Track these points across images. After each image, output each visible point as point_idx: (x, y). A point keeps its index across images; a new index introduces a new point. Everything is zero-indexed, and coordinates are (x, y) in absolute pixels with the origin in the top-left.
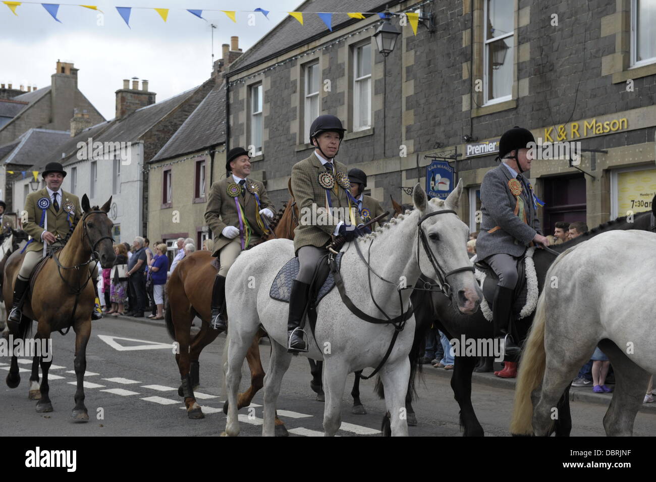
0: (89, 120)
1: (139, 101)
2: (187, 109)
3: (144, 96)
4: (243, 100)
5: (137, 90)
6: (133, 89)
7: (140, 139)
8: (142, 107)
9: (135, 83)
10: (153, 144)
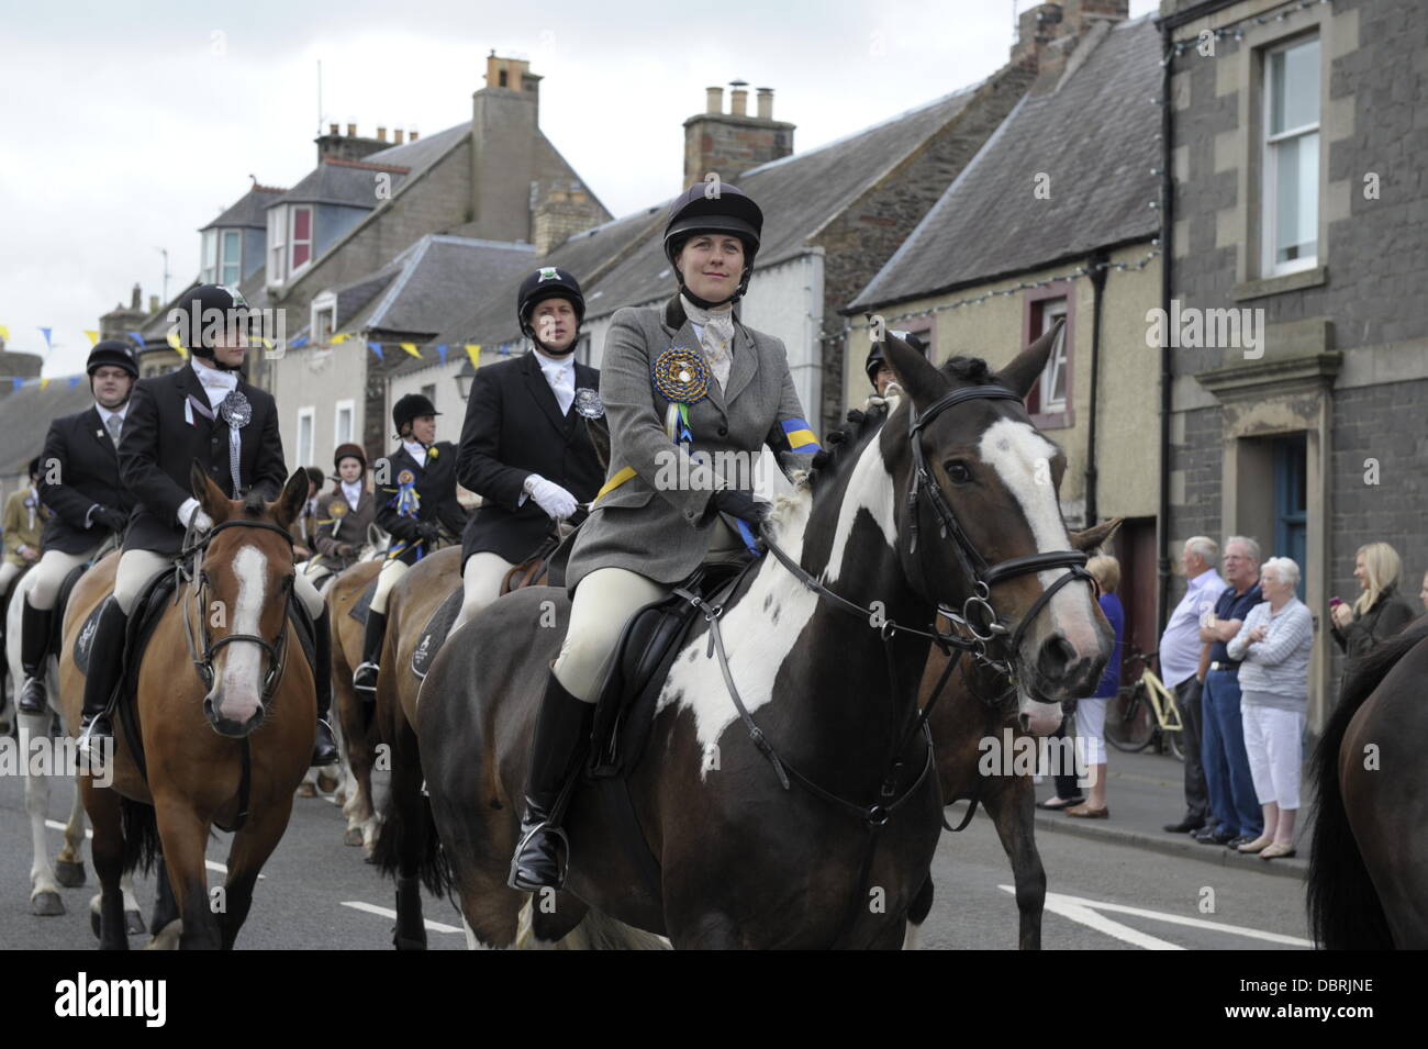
0: (587, 210)
1: (750, 146)
2: (945, 153)
3: (762, 133)
4: (1234, 97)
5: (745, 116)
6: (733, 114)
7: (814, 242)
8: (760, 165)
9: (739, 97)
10: (851, 257)
